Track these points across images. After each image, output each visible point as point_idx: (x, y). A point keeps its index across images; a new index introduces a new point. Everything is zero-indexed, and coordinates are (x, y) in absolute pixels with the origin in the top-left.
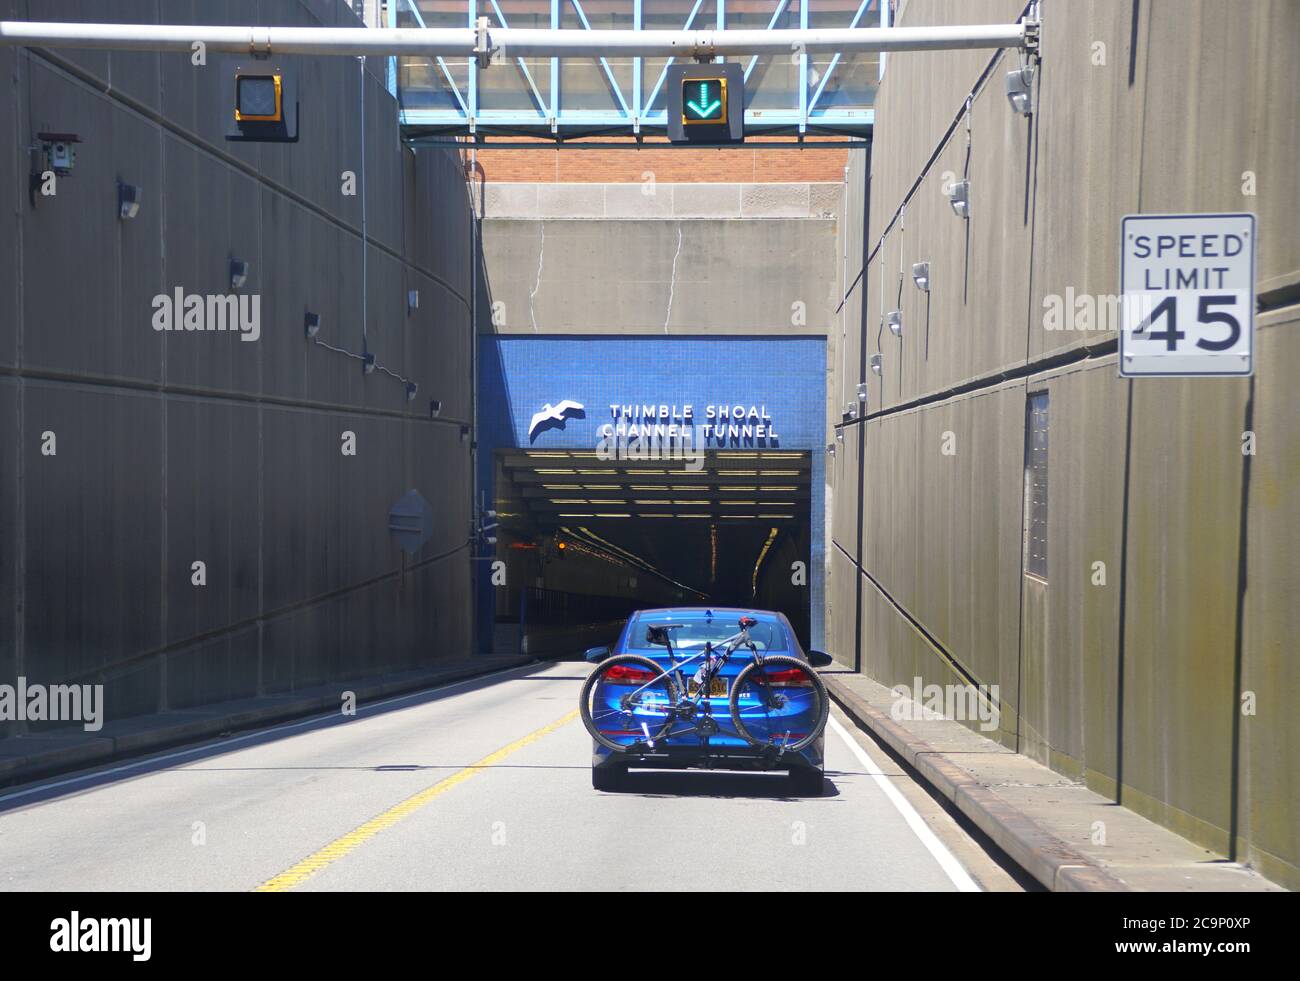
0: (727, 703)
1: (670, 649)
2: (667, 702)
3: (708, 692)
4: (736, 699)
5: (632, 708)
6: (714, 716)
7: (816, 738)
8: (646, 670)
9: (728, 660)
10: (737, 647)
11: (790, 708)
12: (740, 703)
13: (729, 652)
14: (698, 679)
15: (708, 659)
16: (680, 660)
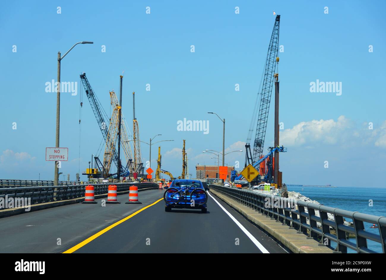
0: (190, 197)
1: (180, 187)
2: (179, 196)
3: (186, 195)
4: (191, 196)
5: (173, 197)
6: (187, 199)
7: (205, 203)
8: (175, 190)
9: (190, 189)
10: (192, 187)
11: (201, 198)
12: (192, 197)
13: (190, 188)
14: (185, 192)
15: (186, 189)
16: (181, 189)
